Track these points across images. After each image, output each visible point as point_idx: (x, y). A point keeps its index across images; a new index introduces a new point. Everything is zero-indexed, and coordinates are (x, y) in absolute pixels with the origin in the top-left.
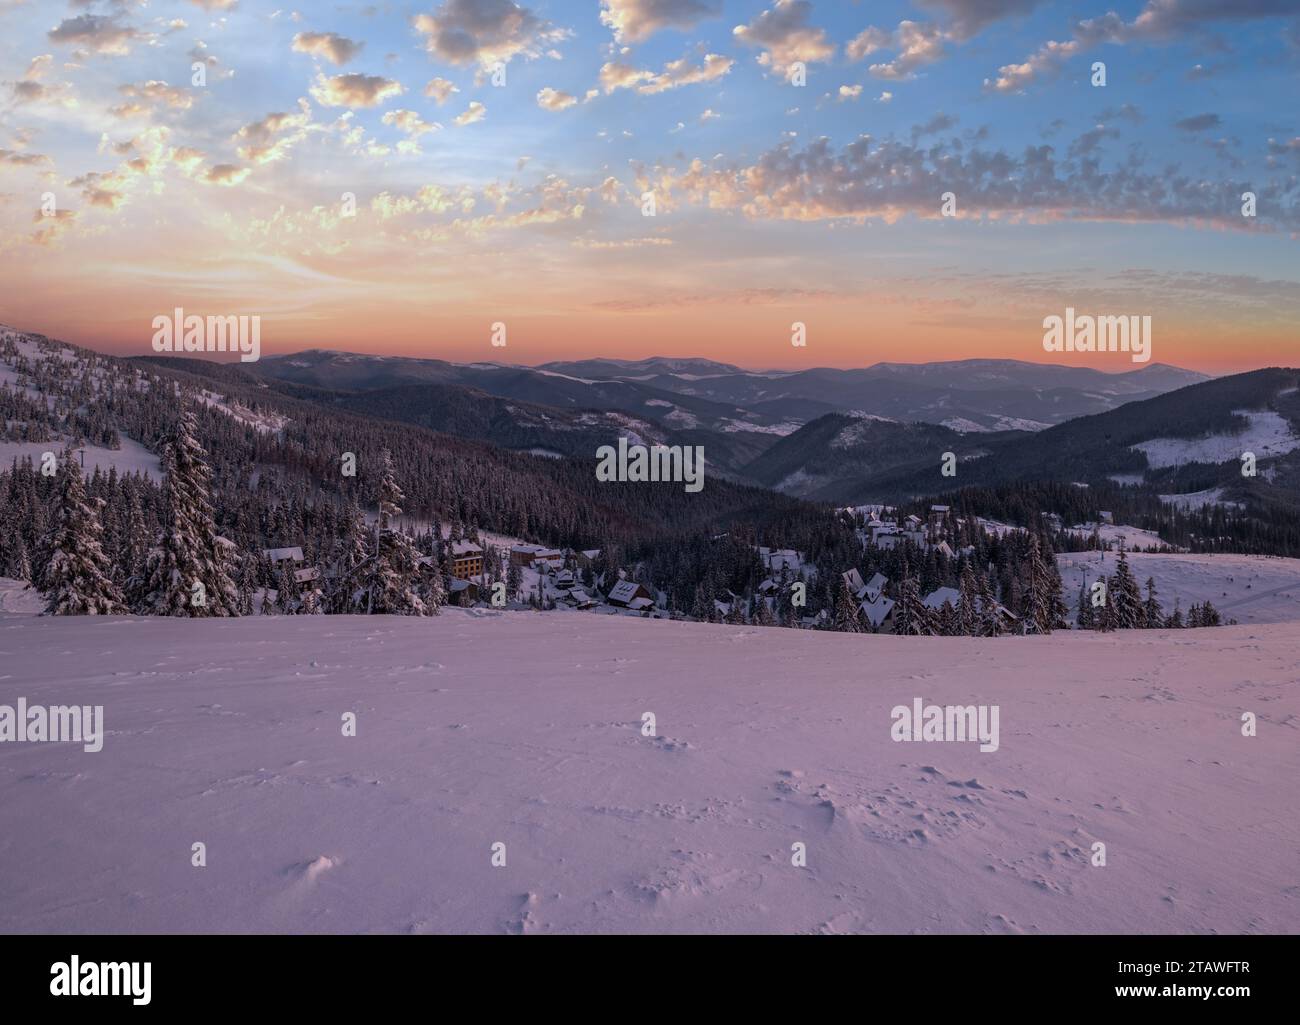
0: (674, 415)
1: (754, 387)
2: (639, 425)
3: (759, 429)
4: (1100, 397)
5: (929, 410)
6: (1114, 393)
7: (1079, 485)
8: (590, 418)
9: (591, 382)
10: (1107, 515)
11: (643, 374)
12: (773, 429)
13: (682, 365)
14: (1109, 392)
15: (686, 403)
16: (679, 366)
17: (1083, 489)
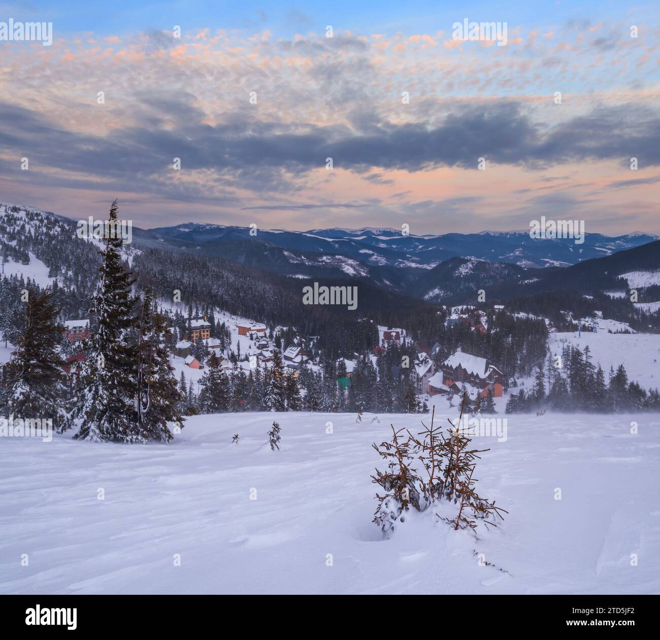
0: (374, 258)
1: (417, 244)
2: (353, 263)
3: (418, 265)
4: (605, 250)
5: (511, 256)
6: (613, 248)
7: (587, 297)
8: (327, 259)
9: (331, 240)
10: (600, 313)
11: (358, 236)
12: (425, 266)
13: (380, 232)
14: (610, 247)
15: (381, 252)
16: (378, 232)
17: (590, 299)
